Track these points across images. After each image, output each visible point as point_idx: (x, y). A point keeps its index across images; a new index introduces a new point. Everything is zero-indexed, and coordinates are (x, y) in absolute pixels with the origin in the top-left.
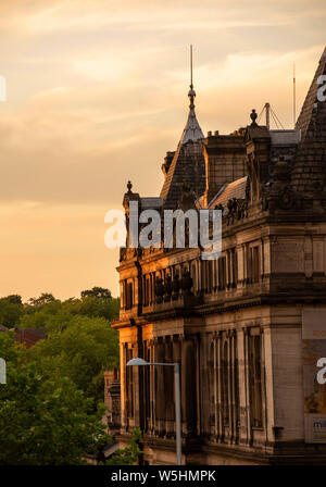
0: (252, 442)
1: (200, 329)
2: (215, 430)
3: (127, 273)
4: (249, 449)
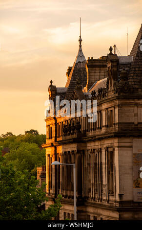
0: (108, 201)
1: (84, 148)
2: (91, 195)
3: (49, 122)
4: (107, 204)
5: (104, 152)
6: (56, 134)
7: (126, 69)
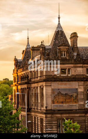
0: (41, 109)
1: (30, 86)
2: (33, 107)
3: (14, 75)
4: (40, 111)
5: (39, 88)
6: (17, 80)
7: (49, 51)
